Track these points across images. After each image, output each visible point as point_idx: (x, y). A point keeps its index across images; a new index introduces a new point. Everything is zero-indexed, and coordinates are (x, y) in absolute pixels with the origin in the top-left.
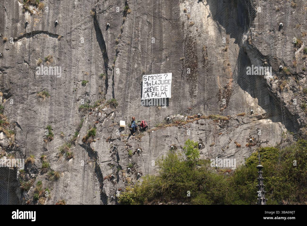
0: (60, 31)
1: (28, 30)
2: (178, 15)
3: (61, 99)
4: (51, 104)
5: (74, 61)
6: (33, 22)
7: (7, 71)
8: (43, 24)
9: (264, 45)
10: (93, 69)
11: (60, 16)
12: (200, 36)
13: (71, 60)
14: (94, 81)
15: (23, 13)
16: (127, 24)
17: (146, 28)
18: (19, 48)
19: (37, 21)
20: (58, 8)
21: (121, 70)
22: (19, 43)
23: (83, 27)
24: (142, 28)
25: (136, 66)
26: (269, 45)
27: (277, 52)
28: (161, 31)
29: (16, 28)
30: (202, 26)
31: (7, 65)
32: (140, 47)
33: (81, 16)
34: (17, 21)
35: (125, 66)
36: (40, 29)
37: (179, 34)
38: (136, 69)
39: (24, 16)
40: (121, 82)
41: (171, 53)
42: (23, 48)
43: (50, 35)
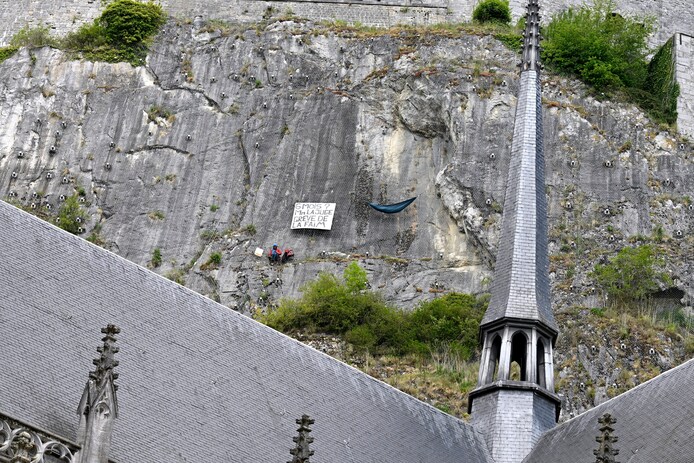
0: (192, 148)
1: (150, 142)
2: (353, 145)
3: (179, 224)
4: (165, 228)
5: (204, 182)
6: (158, 135)
7: (114, 186)
8: (171, 138)
9: (468, 176)
10: (229, 196)
11: (195, 132)
12: (379, 172)
13: (200, 182)
14: (226, 209)
15: (148, 123)
16: (282, 146)
17: (308, 153)
18: (133, 162)
19: (163, 133)
20: (193, 124)
21: (267, 194)
22: (136, 156)
23: (223, 148)
24: (303, 152)
25: (287, 193)
26: (475, 176)
27: (485, 186)
28: (328, 159)
29: (135, 139)
30: (382, 162)
31: (114, 179)
32: (295, 174)
33: (223, 135)
34: (138, 132)
35: (272, 191)
36: (166, 143)
37: (351, 165)
38: (287, 197)
39: (147, 127)
40: (264, 208)
41: (338, 185)
42: (139, 163)
43: (178, 151)
